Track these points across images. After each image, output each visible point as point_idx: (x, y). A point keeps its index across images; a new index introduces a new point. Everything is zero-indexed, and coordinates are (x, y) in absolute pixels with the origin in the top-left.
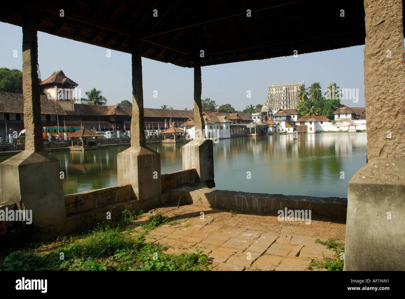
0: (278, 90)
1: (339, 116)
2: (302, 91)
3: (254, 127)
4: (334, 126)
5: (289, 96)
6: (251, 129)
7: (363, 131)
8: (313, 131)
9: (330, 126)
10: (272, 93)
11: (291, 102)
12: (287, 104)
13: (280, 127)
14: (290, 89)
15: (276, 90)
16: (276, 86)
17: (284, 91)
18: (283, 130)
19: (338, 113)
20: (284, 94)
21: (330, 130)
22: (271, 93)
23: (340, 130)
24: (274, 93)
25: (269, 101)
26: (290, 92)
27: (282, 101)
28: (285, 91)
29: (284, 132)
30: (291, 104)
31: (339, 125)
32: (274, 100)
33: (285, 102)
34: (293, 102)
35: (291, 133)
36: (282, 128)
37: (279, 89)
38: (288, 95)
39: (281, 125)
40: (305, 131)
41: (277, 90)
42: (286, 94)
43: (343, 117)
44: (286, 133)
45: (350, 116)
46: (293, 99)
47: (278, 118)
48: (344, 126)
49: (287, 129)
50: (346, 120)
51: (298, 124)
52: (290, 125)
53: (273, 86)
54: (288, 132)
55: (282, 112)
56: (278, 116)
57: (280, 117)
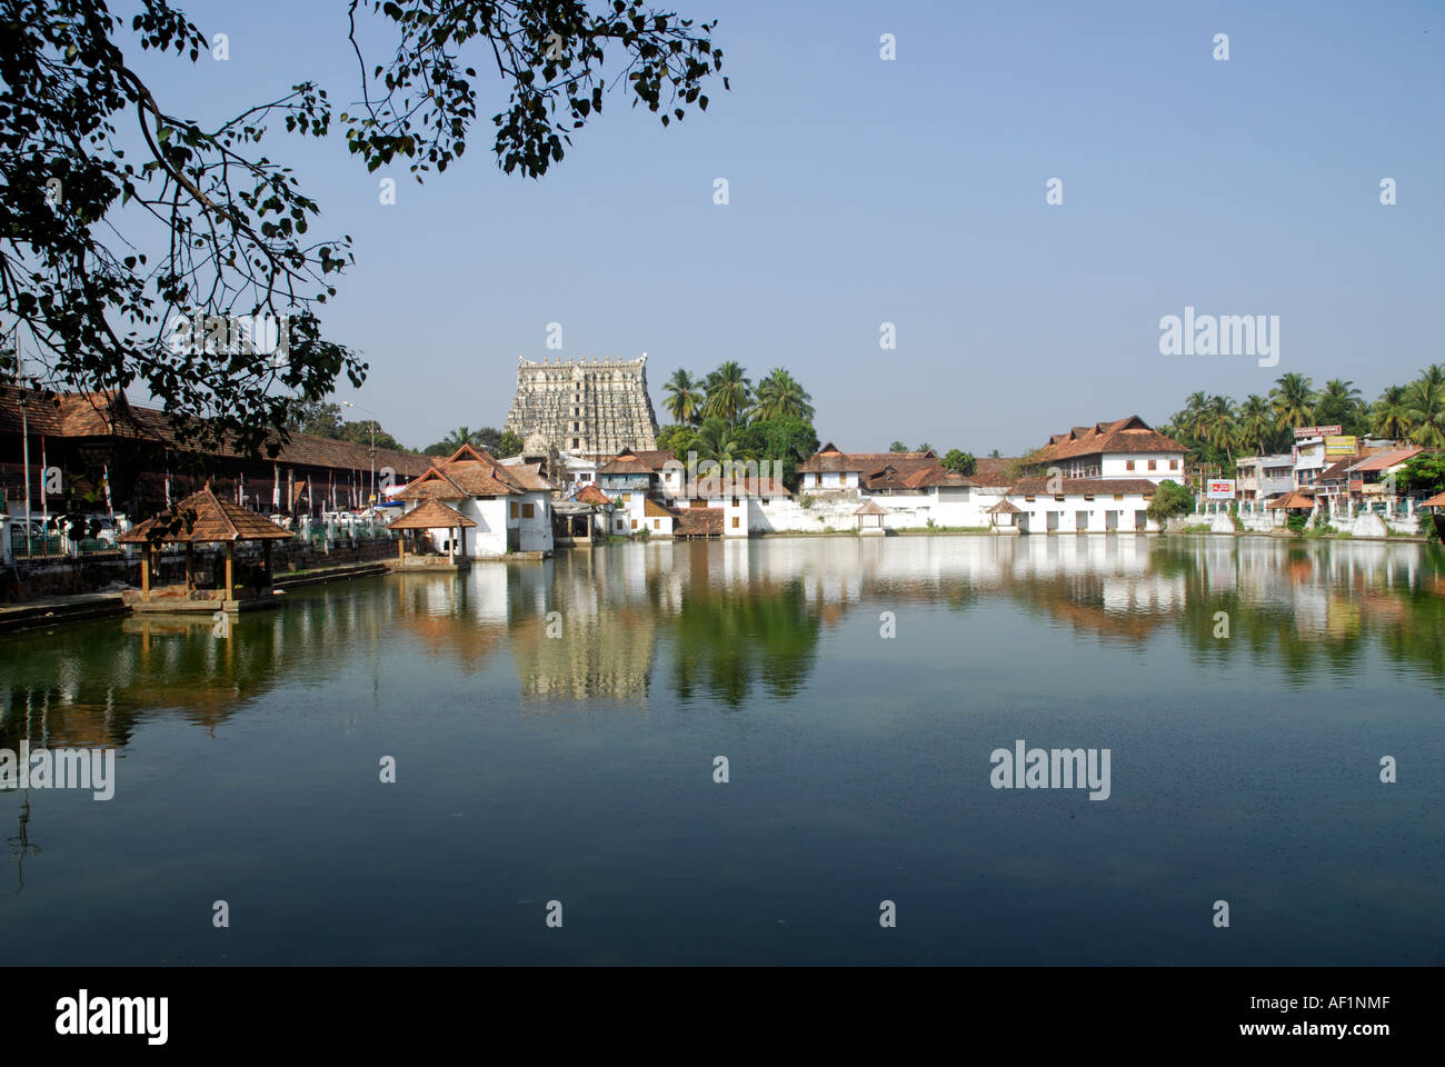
0: (556, 379)
1: (820, 481)
2: (682, 388)
3: (584, 511)
4: (807, 514)
5: (596, 403)
6: (570, 518)
7: (900, 531)
8: (743, 530)
9: (795, 513)
10: (534, 390)
11: (601, 425)
12: (588, 432)
13: (623, 513)
14: (598, 380)
15: (547, 378)
16: (546, 364)
17: (578, 384)
18: (634, 525)
19: (816, 470)
20: (578, 397)
21: (795, 528)
22: (527, 390)
23: (829, 528)
24: (540, 388)
25: (520, 417)
26: (599, 389)
27: (571, 419)
28: (582, 387)
29: (638, 533)
30: (602, 431)
31: (825, 510)
32: (538, 415)
33: (581, 424)
34: (610, 424)
35: (664, 538)
36: (633, 518)
37: (560, 377)
38: (592, 401)
39: (627, 504)
40: (714, 531)
41: (552, 381)
42: (586, 396)
43: (832, 483)
44: (645, 536)
45: (852, 482)
46: (609, 415)
47: (620, 483)
48: (841, 515)
49: (650, 521)
50: (842, 494)
51: (684, 505)
52: (658, 509)
53: (533, 363)
54: (654, 532)
55: (632, 458)
56: (618, 475)
57: (626, 476)
